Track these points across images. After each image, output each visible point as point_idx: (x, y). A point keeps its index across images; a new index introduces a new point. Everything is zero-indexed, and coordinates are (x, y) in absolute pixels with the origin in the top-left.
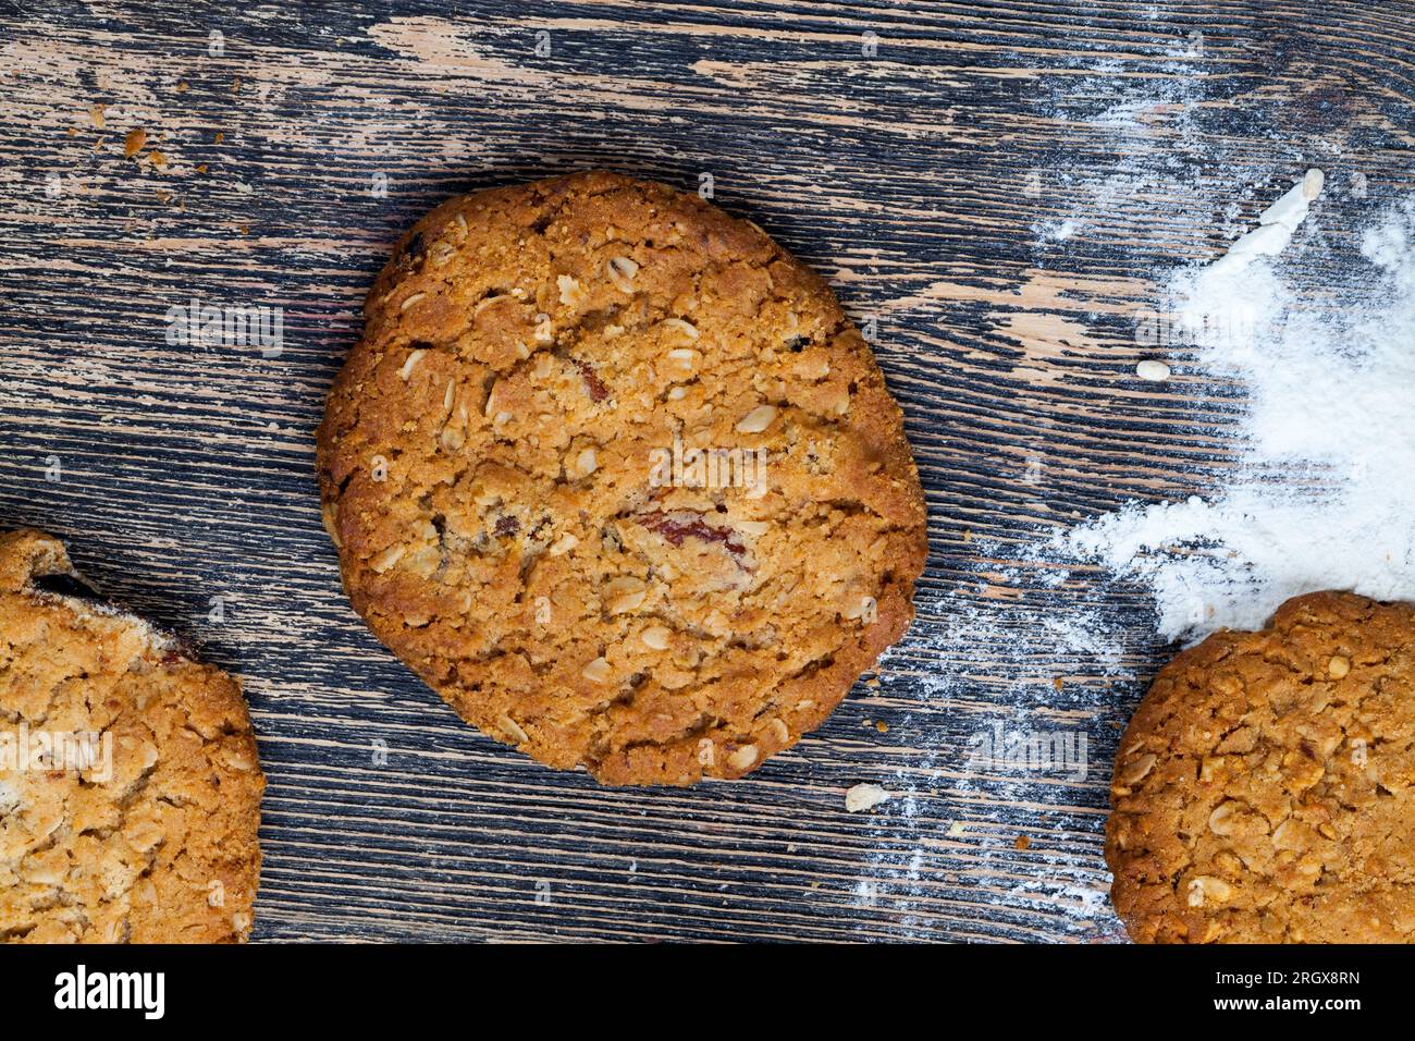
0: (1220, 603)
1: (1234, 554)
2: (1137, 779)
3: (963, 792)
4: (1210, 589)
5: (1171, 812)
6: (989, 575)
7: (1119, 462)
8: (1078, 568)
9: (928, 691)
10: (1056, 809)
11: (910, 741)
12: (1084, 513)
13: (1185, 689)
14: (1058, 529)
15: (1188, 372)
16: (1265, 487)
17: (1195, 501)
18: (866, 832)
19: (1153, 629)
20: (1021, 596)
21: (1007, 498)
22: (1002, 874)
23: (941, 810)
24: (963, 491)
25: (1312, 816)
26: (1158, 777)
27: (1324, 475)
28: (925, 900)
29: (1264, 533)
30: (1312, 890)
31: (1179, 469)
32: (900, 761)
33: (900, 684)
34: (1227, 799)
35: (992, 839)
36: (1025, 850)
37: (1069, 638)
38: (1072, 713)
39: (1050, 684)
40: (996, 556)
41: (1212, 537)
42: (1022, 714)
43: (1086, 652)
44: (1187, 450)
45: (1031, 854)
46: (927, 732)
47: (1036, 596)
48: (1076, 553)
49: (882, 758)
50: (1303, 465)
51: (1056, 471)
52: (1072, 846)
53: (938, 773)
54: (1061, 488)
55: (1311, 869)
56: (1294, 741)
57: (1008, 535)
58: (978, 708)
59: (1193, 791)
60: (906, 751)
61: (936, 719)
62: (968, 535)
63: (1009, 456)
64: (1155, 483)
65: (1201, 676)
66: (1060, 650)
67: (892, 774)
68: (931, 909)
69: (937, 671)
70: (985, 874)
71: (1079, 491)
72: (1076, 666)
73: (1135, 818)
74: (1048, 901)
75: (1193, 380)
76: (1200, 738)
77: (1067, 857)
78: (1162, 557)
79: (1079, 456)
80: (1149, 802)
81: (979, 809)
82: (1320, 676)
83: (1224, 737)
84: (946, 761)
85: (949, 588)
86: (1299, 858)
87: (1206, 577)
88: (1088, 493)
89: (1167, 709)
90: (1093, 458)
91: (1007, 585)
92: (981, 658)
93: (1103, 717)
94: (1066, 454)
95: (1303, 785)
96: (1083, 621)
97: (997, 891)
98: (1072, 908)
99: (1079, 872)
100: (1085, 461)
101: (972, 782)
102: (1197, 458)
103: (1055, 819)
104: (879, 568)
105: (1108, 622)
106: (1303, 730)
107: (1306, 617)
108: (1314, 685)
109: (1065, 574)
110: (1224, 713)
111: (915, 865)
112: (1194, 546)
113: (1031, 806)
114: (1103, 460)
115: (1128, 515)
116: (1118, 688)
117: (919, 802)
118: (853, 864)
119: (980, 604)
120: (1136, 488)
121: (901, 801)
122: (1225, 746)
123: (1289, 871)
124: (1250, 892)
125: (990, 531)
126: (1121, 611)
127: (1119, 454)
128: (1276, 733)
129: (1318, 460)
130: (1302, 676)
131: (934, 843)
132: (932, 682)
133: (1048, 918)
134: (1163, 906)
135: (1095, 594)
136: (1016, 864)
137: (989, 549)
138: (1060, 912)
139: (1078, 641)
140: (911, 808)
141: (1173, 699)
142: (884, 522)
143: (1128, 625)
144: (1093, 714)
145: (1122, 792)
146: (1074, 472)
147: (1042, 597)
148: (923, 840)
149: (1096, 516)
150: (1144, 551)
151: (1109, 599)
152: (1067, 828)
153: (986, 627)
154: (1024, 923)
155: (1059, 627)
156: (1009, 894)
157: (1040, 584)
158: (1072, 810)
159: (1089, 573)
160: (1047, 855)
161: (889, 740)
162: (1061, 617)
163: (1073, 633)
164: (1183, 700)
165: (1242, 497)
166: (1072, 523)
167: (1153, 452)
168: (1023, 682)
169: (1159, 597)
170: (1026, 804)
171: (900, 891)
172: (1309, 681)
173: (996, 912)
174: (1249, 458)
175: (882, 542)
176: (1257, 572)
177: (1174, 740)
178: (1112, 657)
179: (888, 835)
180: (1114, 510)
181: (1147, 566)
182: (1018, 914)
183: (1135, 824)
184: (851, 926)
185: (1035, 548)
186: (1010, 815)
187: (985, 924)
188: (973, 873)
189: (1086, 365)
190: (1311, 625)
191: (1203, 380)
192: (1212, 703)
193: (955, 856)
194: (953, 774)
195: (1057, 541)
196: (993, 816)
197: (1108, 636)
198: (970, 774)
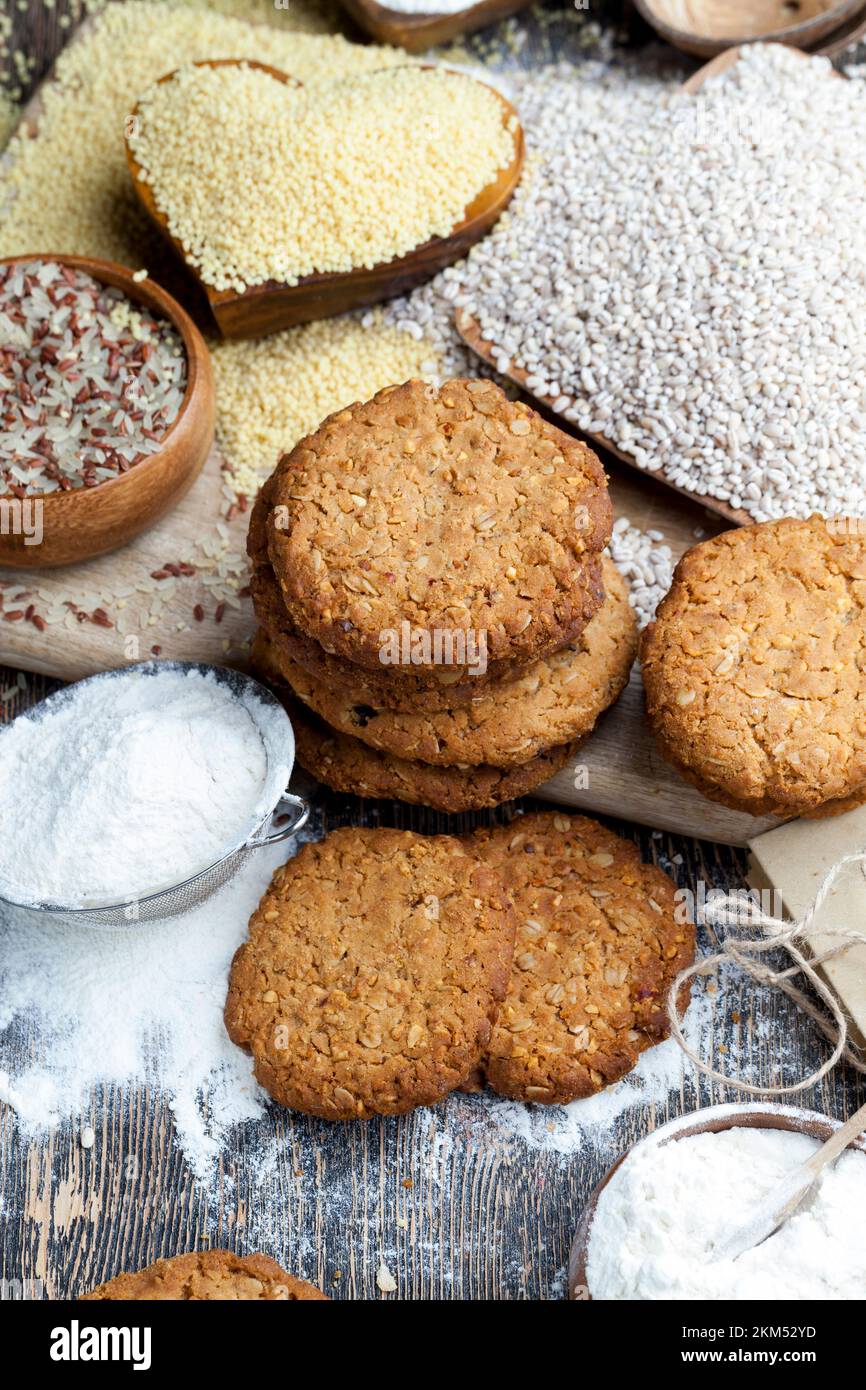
0: (238, 1085)
1: (206, 1081)
2: (351, 1097)
3: (377, 1222)
4: (229, 1092)
5: (368, 1071)
6: (230, 1222)
7: (150, 1153)
8: (221, 1170)
9: (311, 1250)
10: (383, 1167)
11: (346, 1257)
12: (185, 1170)
13: (291, 1080)
14: (197, 1184)
15: (88, 1119)
16: (161, 1068)
17: (172, 1106)
18: (410, 1279)
19: (259, 1123)
20: (243, 1201)
21: (178, 1217)
22: (429, 1194)
23: (391, 1235)
24: (175, 1244)
25: (364, 991)
26: (349, 1084)
27: (151, 1035)
28: (452, 1238)
29: (190, 1064)
30: (410, 981)
31: (152, 1119)
32: (360, 1263)
33: (307, 1267)
34: (358, 1042)
35: (407, 1202)
36: (413, 1182)
37: (268, 1170)
38: (318, 1163)
39: (301, 1178)
40: (217, 1219)
41: (196, 1094)
42: (321, 1192)
43: (277, 1160)
44: (140, 1115)
45: (414, 1179)
46: (339, 1248)
47: (242, 1193)
48: (212, 1172)
49: (359, 1273)
50: (145, 1048)
51: (158, 1189)
52: (407, 1154)
53: (366, 1238)
54: (169, 1186)
55: (398, 985)
56: (319, 1011)
57: (203, 1214)
58: (320, 1219)
59: (355, 1060)
60: (353, 1259)
61: (329, 1243)
62: (204, 1236)
63: (150, 1219)
64: (163, 1131)
65: (282, 1073)
66: (277, 1174)
67: (369, 1267)
68: (458, 1234)
69: (297, 1246)
70: (430, 1205)
71: (171, 1175)
72: (287, 1164)
73: (376, 1092)
74: (445, 1165)
75: (93, 1116)
76: (322, 1065)
77: (414, 1157)
78: (211, 1122)
79: (147, 1177)
80: (364, 1085)
81: (388, 1212)
82: (276, 1006)
83: (319, 1052)
84: (357, 1233)
85: (241, 1246)
86: (390, 992)
87: (221, 1095)
88: (172, 1170)
89: (305, 1089)
90: (148, 1169)
91: (236, 1211)
92: (286, 1221)
93: (318, 1145)
94: (147, 1185)
95: (345, 999)
96: (256, 1163)
97: (441, 1196)
98: (448, 1151)
99: (424, 1149)
100: (151, 1174)
101: (370, 1218)
102: (144, 1109)
103: (389, 1166)
104: (227, 1274)
105: (256, 1149)
106: (310, 1007)
107: (240, 1022)
108: (283, 1007)
109: (226, 1177)
110: (304, 1053)
111: (429, 1246)
112: (202, 1104)
113: (383, 1180)
114: (150, 1163)
115: (184, 1144)
116: (300, 1139)
117: (386, 1248)
118: (433, 1284)
119: (249, 1226)
120: (166, 1142)
121: (387, 1260)
122: (326, 1050)
123: (400, 996)
124: (415, 1016)
125: (201, 1225)
126: (248, 1142)
127: (144, 1154)
128: (314, 1022)
129: (141, 1040)
130: (277, 1015)
131: (413, 1237)
132: (305, 1247)
133: (457, 1163)
134: (430, 1062)
135: (239, 1159)
136: (422, 1186)
137: (213, 1224)
138: (451, 1157)
139: (270, 1164)
140: (391, 1253)
141: (298, 1086)
142: (196, 1274)
143: (257, 1138)
144: (318, 1151)
145: (360, 1106)
146: (158, 1179)
147: (243, 1189)
148: (412, 1244)
149: (187, 1163)
150: (208, 1133)
151: (241, 1150)
152: (395, 1159)
153: (265, 1221)
154: (461, 1178)
155: (262, 1176)
156: (442, 1188)
157: (234, 1191)
158: (382, 1157)
159: (225, 1164)
160: (415, 1167)
161: (346, 1271)
162: (255, 1177)
163: (265, 1168)
164: (297, 1080)
165: (167, 1080)
166: (192, 1177)
167: (142, 1135)
168: (300, 1194)
169: (237, 1121)
170: (382, 1184)
171: (448, 1253)
172: (280, 1012)
173: (456, 1196)
174: (143, 1079)
175: (209, 1273)
176: (217, 1067)
177: (324, 1079)
178: (279, 1144)
179: (411, 1265)
180: (182, 1153)
181: (217, 1130)
182: (456, 1182)
183: (379, 1091)
184: (475, 1281)
185: (209, 1195)
186: (389, 1193)
187: (464, 1201)
188: (431, 1212)
189: (87, 1179)
190: (245, 1017)
191: (92, 1110)
192: (297, 1061)
193: (421, 1223)
194: (366, 1229)
195: (205, 1184)
196: (391, 1203)
197: (265, 1148)
198: (365, 1219)
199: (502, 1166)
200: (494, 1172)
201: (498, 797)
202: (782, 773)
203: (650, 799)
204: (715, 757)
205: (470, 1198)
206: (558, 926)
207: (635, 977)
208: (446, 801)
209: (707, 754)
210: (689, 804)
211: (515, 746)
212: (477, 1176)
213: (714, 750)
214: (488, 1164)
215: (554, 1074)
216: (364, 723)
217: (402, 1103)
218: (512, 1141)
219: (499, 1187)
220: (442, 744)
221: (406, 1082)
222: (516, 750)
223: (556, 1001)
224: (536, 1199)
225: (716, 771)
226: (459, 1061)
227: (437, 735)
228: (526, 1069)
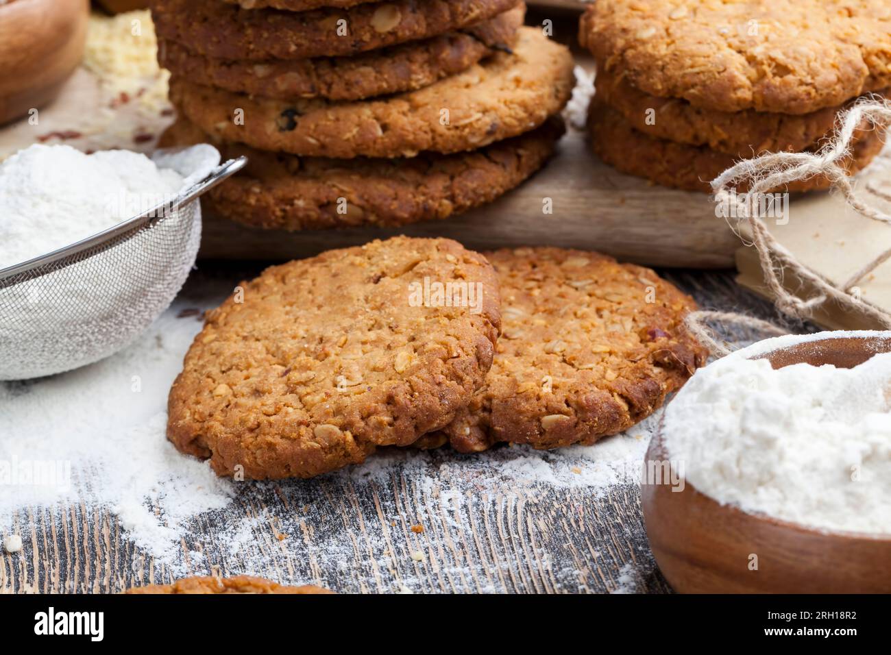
0: (193, 487)
1: (153, 490)
2: (336, 430)
3: (388, 561)
4: (183, 494)
5: (352, 401)
7: (93, 549)
8: (185, 548)
10: (384, 521)
12: (139, 554)
14: (156, 562)
15: (12, 534)
16: (96, 488)
17: (115, 512)
19: (224, 511)
20: (217, 567)
22: (446, 534)
23: (407, 568)
26: (332, 419)
27: (80, 468)
28: (484, 561)
29: (132, 480)
30: (386, 329)
31: (92, 524)
35: (421, 543)
36: (423, 528)
37: (244, 541)
38: (304, 529)
39: (285, 542)
41: (143, 500)
42: (312, 548)
43: (253, 533)
44: (76, 524)
45: (425, 525)
48: (173, 551)
50: (75, 478)
51: (108, 572)
52: (410, 509)
53: (377, 575)
54: (121, 568)
55: (371, 335)
56: (282, 379)
58: (316, 567)
59: (334, 398)
64: (106, 531)
66: (255, 543)
68: (490, 558)
70: (450, 541)
71: (122, 561)
72: (265, 534)
73: (366, 417)
74: (459, 512)
75: (18, 531)
76: (294, 414)
77: (420, 511)
78: (164, 517)
79: (93, 565)
80: (351, 414)
81: (398, 553)
83: (289, 408)
84: (366, 572)
87: (174, 497)
88: (122, 556)
89: (277, 440)
90: (93, 559)
93: (300, 517)
94: (93, 571)
96: (227, 538)
97: (461, 534)
98: (459, 502)
99: (429, 505)
100: (97, 562)
101: (378, 559)
102: (81, 519)
103: (392, 520)
105: (225, 529)
106: (272, 380)
108: (237, 391)
110: (271, 411)
111: (458, 570)
112: (152, 506)
113: (386, 531)
114: (94, 555)
115: (134, 536)
116: (277, 515)
117: (405, 578)
120: (112, 538)
122: (296, 404)
123: (377, 342)
124: (400, 349)
126: (214, 525)
127: (87, 550)
128: (278, 389)
130: (232, 399)
131: (436, 566)
133: (473, 510)
134: (426, 376)
135: (205, 538)
136: (436, 530)
138: (465, 506)
139: (245, 536)
141: (269, 440)
143: (224, 521)
144: (301, 521)
145: (349, 436)
146: (107, 565)
147: (215, 559)
148: (436, 571)
149: (141, 549)
150: (163, 524)
151: (206, 532)
152: (397, 515)
154: (482, 519)
155: (236, 547)
156: (461, 528)
157: (204, 562)
158: (381, 515)
159: (188, 543)
160: (422, 519)
162: (228, 548)
163: (238, 540)
164: (267, 435)
165: (106, 496)
166: (149, 558)
167: (82, 537)
168: (287, 553)
169: (197, 513)
170: (386, 534)
171: (482, 573)
173: (479, 531)
174: (76, 498)
176: (165, 478)
177: (300, 423)
178: (252, 522)
180: (133, 543)
181: (173, 522)
182: (476, 522)
183: (369, 415)
186: (397, 539)
187: (490, 534)
188: (452, 546)
191: (16, 527)
193: (442, 556)
194: (375, 567)
196: (402, 546)
197: (236, 527)
198: (372, 561)
199: (527, 504)
200: (520, 510)
201: (452, 198)
202: (768, 70)
203: (618, 210)
204: (692, 67)
205: (497, 531)
206: (542, 308)
207: (642, 325)
208: (395, 205)
209: (682, 67)
210: (660, 207)
211: (467, 117)
212: (500, 517)
213: (688, 62)
214: (511, 504)
215: (573, 397)
216: (292, 126)
217: (398, 423)
218: (533, 486)
219: (529, 520)
220: (385, 128)
221: (402, 398)
222: (467, 121)
223: (557, 350)
224: (577, 521)
225: (696, 80)
226: (460, 373)
227: (377, 119)
228: (539, 398)
